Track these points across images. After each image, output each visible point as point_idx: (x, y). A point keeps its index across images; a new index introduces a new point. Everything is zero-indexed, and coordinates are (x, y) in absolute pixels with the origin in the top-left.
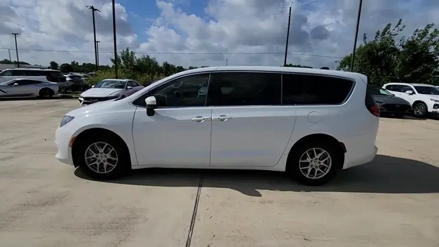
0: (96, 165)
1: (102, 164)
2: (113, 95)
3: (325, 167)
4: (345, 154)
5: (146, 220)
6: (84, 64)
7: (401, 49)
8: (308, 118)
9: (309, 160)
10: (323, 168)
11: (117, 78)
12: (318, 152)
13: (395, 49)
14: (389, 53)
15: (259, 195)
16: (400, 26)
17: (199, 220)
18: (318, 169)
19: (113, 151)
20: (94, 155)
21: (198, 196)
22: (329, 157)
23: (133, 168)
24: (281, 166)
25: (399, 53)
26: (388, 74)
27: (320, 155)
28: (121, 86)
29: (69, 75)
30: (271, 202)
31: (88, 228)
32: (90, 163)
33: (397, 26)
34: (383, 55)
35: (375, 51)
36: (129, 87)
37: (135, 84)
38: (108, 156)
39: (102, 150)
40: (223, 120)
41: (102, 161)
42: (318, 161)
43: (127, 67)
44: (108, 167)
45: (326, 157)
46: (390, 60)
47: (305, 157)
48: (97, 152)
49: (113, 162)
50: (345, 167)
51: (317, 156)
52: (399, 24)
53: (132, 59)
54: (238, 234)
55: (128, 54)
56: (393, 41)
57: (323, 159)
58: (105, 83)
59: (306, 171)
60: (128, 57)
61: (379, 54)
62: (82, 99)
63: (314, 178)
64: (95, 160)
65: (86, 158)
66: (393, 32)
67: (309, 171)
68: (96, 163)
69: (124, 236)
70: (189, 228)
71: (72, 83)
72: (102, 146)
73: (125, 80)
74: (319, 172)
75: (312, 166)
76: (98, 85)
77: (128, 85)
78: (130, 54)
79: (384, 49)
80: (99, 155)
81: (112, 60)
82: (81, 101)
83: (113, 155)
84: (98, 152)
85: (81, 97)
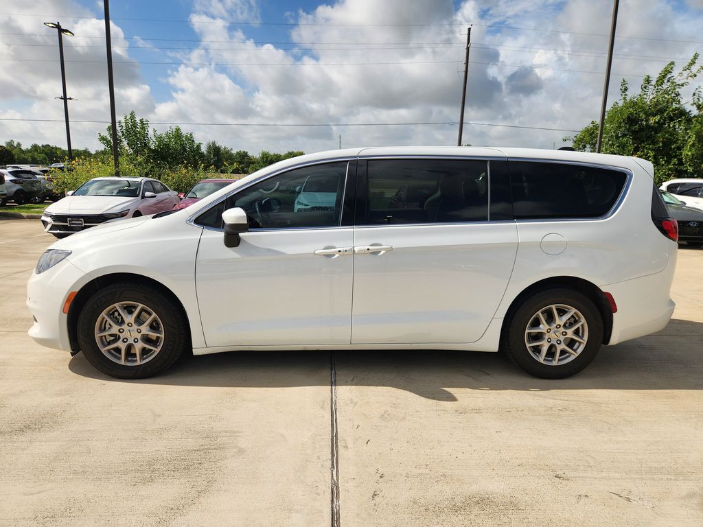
0: (118, 350)
1: (129, 347)
2: (117, 210)
3: (576, 341)
4: (615, 315)
5: (241, 451)
6: (35, 147)
7: (695, 112)
8: (541, 246)
9: (543, 327)
10: (571, 343)
11: (117, 174)
12: (562, 312)
13: (682, 113)
14: (671, 119)
15: (452, 398)
16: (694, 69)
17: (346, 447)
18: (563, 346)
19: (155, 320)
20: (115, 329)
21: (333, 403)
22: (583, 320)
23: (196, 352)
24: (491, 343)
25: (689, 120)
26: (668, 162)
27: (565, 318)
28: (130, 191)
29: (10, 169)
30: (478, 411)
31: (126, 472)
32: (105, 346)
33: (688, 68)
34: (660, 125)
35: (642, 115)
36: (147, 194)
37: (158, 187)
38: (145, 329)
39: (130, 319)
40: (375, 253)
41: (131, 341)
42: (562, 329)
43: (136, 152)
44: (145, 352)
45: (576, 322)
46: (673, 133)
47: (537, 323)
48: (121, 322)
49: (153, 342)
50: (615, 339)
51: (561, 321)
52: (693, 63)
53: (145, 136)
54: (427, 471)
55: (134, 125)
56: (678, 95)
57: (571, 325)
58: (95, 186)
59: (537, 350)
60: (136, 133)
61: (652, 121)
62: (49, 220)
63: (555, 363)
64: (116, 338)
65: (97, 336)
66: (678, 80)
67: (545, 350)
68: (120, 344)
69: (205, 483)
70: (330, 462)
71: (18, 187)
72: (129, 310)
73: (139, 179)
74: (563, 352)
75: (549, 340)
76: (79, 190)
77: (145, 190)
78: (139, 126)
79: (661, 111)
80: (125, 327)
81: (103, 139)
82: (45, 223)
83: (154, 327)
84: (123, 322)
85: (46, 215)
